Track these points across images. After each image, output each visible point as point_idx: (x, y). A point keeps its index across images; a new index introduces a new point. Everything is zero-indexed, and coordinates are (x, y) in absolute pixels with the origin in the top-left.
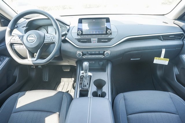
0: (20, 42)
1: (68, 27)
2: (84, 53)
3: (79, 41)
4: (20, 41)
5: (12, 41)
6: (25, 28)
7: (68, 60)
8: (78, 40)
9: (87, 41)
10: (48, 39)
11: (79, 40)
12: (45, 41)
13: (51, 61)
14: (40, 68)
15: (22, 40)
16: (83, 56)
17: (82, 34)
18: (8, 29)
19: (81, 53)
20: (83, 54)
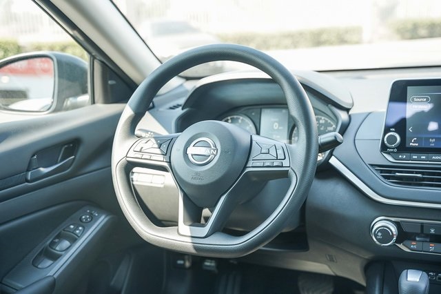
0: (159, 159)
1: (343, 116)
2: (406, 229)
3: (385, 177)
4: (161, 158)
5: (133, 156)
6: (179, 112)
7: (332, 252)
8: (382, 171)
9: (423, 179)
10: (264, 156)
11: (387, 172)
12: (250, 164)
13: (261, 247)
14: (208, 272)
15: (167, 154)
16: (398, 241)
17: (403, 148)
18: (127, 111)
19: (394, 229)
20: (403, 236)
